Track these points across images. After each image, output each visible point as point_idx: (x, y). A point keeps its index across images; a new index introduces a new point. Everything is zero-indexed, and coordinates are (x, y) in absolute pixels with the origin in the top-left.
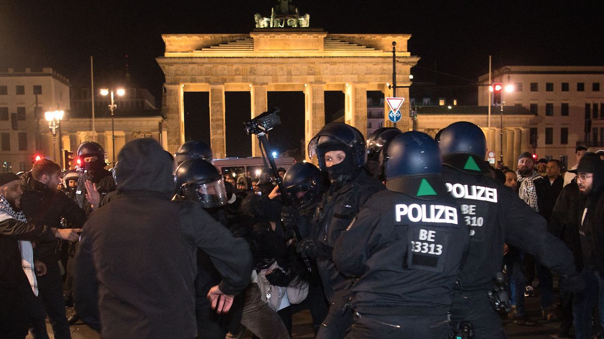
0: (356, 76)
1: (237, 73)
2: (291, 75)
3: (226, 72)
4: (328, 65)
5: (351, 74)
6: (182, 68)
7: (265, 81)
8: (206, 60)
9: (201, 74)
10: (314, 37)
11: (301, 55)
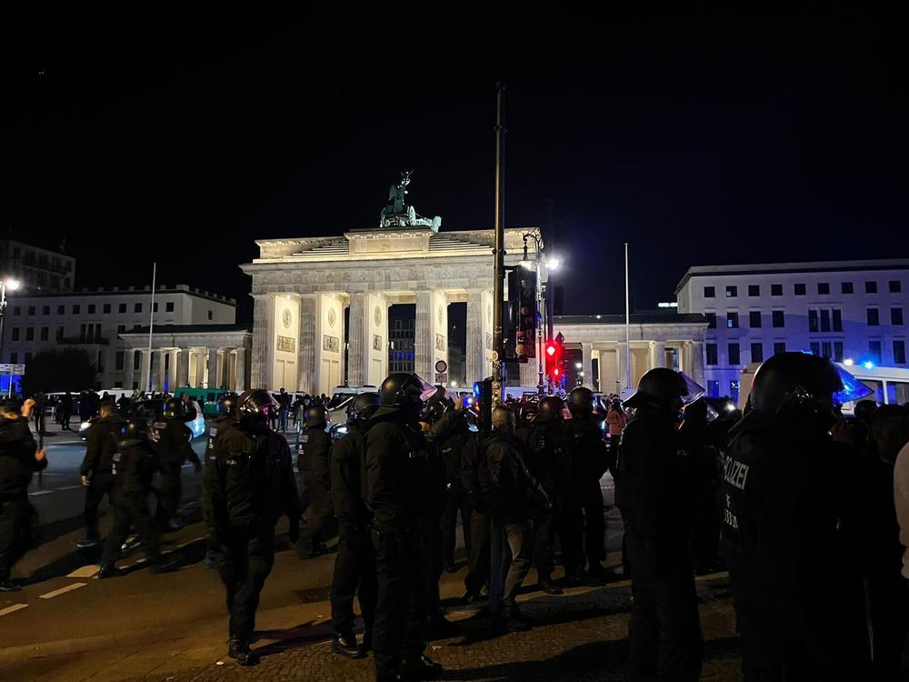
0: (467, 279)
1: (330, 279)
2: (390, 280)
3: (316, 279)
4: (432, 267)
5: (460, 277)
6: (270, 276)
7: (360, 289)
8: (293, 266)
9: (290, 282)
10: (417, 235)
11: (402, 257)
